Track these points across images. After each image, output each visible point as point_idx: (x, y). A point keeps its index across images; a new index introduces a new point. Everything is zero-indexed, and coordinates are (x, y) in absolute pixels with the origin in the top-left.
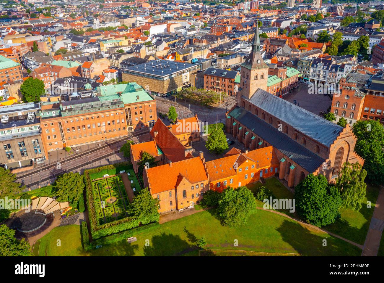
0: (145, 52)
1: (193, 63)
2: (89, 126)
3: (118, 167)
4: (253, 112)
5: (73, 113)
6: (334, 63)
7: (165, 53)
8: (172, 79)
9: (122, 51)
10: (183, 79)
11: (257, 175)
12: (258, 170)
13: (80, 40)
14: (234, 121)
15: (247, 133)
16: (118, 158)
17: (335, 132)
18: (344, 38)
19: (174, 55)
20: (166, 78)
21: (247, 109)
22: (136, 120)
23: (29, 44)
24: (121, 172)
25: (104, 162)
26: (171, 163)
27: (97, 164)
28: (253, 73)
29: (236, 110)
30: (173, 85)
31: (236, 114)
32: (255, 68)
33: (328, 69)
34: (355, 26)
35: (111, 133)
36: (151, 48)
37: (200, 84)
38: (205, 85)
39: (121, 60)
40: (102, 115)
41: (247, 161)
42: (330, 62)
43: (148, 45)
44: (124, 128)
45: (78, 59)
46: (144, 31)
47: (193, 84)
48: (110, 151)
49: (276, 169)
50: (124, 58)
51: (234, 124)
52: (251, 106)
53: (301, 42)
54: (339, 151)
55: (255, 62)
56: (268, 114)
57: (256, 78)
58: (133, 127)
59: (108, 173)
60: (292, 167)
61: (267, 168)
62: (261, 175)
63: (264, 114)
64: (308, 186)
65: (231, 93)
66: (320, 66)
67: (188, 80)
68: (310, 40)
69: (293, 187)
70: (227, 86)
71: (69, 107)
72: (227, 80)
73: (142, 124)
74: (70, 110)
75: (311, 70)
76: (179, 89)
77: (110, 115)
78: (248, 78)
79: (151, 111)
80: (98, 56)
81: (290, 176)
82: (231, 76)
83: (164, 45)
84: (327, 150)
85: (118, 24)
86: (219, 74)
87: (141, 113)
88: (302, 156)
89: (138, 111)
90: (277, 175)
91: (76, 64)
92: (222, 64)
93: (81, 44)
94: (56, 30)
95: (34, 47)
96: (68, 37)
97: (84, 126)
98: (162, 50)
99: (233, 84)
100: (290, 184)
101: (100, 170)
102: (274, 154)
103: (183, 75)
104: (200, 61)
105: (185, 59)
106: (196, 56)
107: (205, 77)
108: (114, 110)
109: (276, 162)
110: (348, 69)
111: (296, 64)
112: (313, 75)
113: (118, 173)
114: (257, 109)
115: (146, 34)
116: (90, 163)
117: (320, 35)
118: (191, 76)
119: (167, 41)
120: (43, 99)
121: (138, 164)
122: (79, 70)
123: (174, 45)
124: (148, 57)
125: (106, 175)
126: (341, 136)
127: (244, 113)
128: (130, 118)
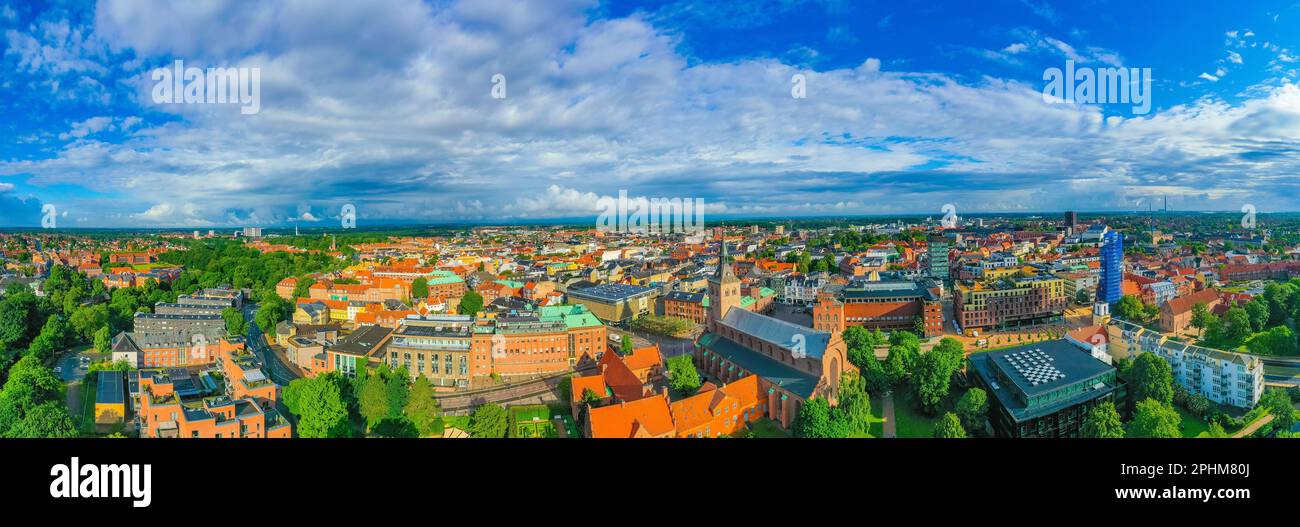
0: (595, 276)
1: (652, 287)
2: (523, 350)
3: (554, 410)
4: (727, 336)
5: (508, 332)
6: (807, 278)
7: (619, 277)
8: (626, 304)
9: (570, 275)
10: (640, 304)
11: (740, 417)
12: (741, 410)
13: (527, 263)
14: (704, 351)
15: (722, 364)
16: (554, 398)
17: (823, 341)
18: (812, 258)
19: (629, 279)
20: (620, 303)
21: (720, 333)
22: (580, 349)
23: (476, 264)
24: (556, 417)
25: (535, 400)
26: (624, 403)
27: (526, 401)
28: (724, 288)
29: (707, 336)
30: (627, 311)
31: (707, 341)
32: (725, 282)
33: (802, 285)
34: (818, 247)
35: (548, 364)
36: (602, 272)
37: (660, 311)
38: (667, 312)
39: (568, 284)
40: (541, 338)
41: (726, 398)
42: (804, 278)
43: (600, 269)
44: (565, 360)
45: (521, 281)
46: (597, 257)
47: (652, 311)
48: (544, 388)
49: (765, 406)
50: (571, 281)
51: (706, 354)
52: (724, 328)
53: (770, 264)
54: (832, 363)
55: (724, 275)
56: (746, 335)
57: (727, 293)
58: (577, 359)
59: (539, 416)
60: (784, 398)
61: (752, 405)
62: (746, 417)
63: (741, 335)
64: (806, 416)
65: (698, 320)
66: (794, 282)
67: (646, 306)
68: (779, 261)
69: (788, 428)
70: (693, 311)
71: (504, 325)
72: (693, 305)
73: (588, 357)
74: (505, 328)
75: (786, 288)
76: (635, 317)
77: (549, 340)
78: (718, 294)
79: (599, 340)
80: (544, 278)
81: (784, 412)
82: (697, 298)
83: (618, 268)
84: (819, 363)
85: (569, 250)
86: (683, 297)
87: (587, 341)
88: (793, 381)
89: (583, 337)
90: (767, 414)
91: (519, 285)
92: (686, 287)
93: (527, 268)
94: (504, 254)
95: (481, 267)
96: (515, 260)
97: (518, 351)
98: (616, 275)
99: (700, 310)
100: (784, 425)
101: (529, 411)
102: (760, 384)
103: (640, 299)
104: (660, 286)
105: (642, 283)
106: (655, 279)
107: (666, 302)
108: (555, 334)
109: (763, 395)
110: (821, 283)
111: (769, 283)
112: (789, 294)
113: (551, 418)
114: (732, 332)
115: (598, 260)
116: (518, 398)
117: (788, 255)
118: (649, 301)
119: (622, 265)
120: (480, 314)
121: (579, 406)
122: (521, 291)
123: (629, 270)
124: (599, 281)
125: (536, 419)
126: (831, 343)
127: (716, 339)
128: (574, 347)
